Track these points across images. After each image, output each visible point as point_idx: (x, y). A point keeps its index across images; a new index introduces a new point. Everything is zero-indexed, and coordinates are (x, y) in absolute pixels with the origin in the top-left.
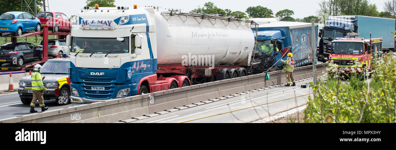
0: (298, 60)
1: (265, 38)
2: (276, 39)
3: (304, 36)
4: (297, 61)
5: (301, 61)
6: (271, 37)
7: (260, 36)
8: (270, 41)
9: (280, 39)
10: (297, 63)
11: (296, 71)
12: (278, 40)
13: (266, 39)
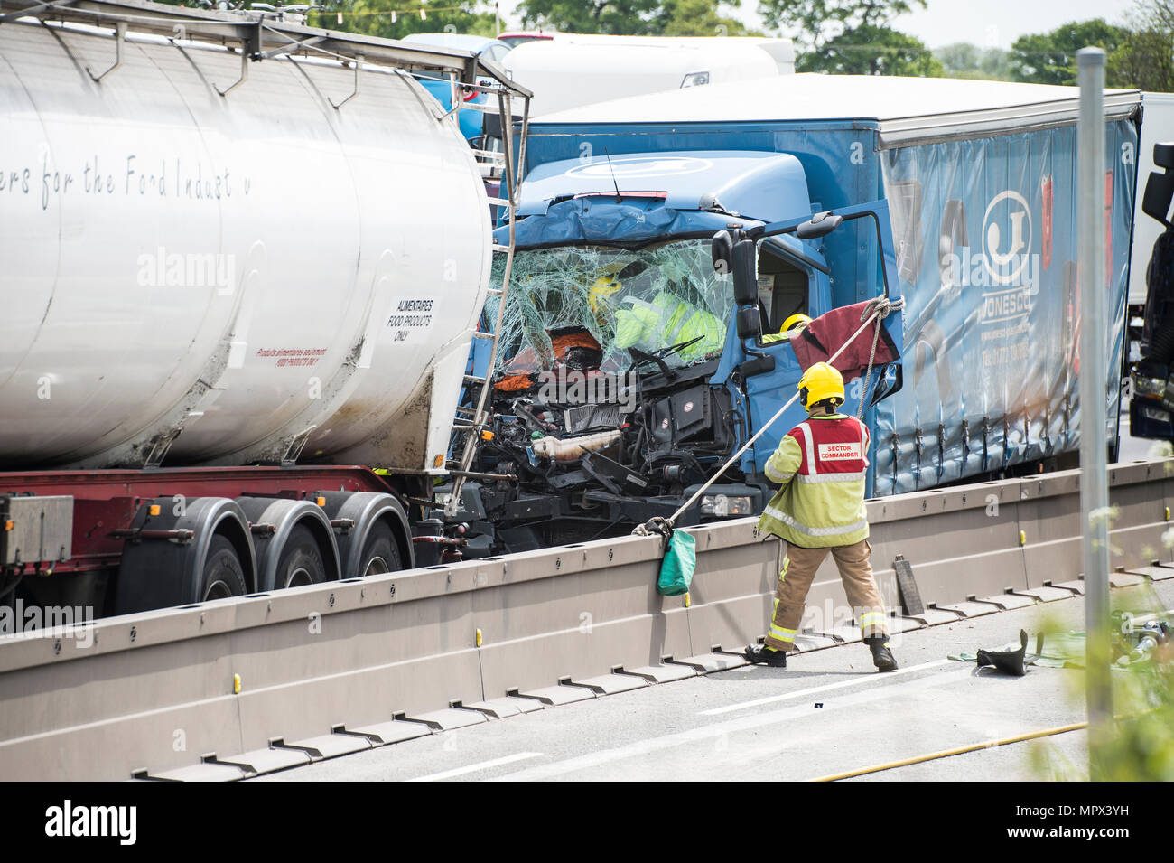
0: (956, 420)
1: (658, 216)
2: (756, 233)
3: (1009, 205)
4: (948, 433)
5: (982, 428)
6: (715, 208)
7: (619, 199)
8: (702, 249)
9: (791, 230)
10: (940, 449)
11: (936, 522)
12: (777, 238)
13: (674, 229)
